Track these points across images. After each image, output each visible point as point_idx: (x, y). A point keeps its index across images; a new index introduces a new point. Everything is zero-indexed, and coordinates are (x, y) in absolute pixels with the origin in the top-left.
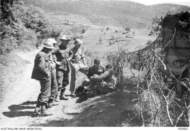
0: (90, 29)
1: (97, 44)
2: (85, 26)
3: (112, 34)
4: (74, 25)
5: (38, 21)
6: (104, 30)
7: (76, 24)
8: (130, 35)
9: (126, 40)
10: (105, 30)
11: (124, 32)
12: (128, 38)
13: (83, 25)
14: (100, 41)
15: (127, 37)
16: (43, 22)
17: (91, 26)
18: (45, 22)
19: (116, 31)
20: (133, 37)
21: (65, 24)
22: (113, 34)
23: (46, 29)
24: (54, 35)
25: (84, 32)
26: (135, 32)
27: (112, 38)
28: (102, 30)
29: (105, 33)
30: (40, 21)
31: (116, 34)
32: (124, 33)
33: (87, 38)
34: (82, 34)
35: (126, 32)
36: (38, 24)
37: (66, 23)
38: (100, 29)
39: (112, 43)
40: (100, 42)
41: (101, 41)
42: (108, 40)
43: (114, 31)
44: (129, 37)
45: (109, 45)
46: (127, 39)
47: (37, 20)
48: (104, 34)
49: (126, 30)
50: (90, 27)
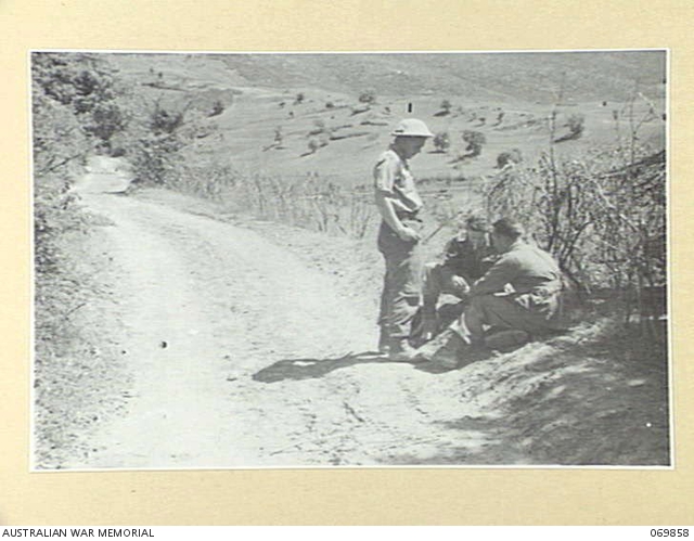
0: (239, 100)
1: (266, 149)
2: (222, 92)
3: (315, 114)
4: (184, 88)
5: (78, 75)
6: (289, 102)
7: (191, 84)
8: (375, 117)
9: (366, 134)
10: (292, 101)
11: (355, 108)
12: (369, 126)
13: (215, 87)
14: (278, 138)
15: (368, 123)
16: (99, 79)
17: (241, 89)
18: (105, 77)
19: (329, 106)
20: (386, 124)
21: (152, 85)
22: (320, 114)
23: (111, 102)
24: (163, 122)
25: (218, 110)
26: (391, 107)
27: (318, 128)
28: (282, 104)
29: (291, 114)
30: (86, 73)
31: (330, 113)
32: (356, 112)
33: (232, 132)
34: (215, 118)
35: (361, 106)
36: (80, 86)
37: (154, 82)
38: (275, 100)
39: (319, 143)
40: (277, 142)
41: (279, 140)
42: (303, 136)
43: (322, 106)
44: (373, 124)
45: (310, 151)
46: (367, 131)
47: (75, 69)
48: (287, 115)
49: (362, 100)
50: (239, 93)
